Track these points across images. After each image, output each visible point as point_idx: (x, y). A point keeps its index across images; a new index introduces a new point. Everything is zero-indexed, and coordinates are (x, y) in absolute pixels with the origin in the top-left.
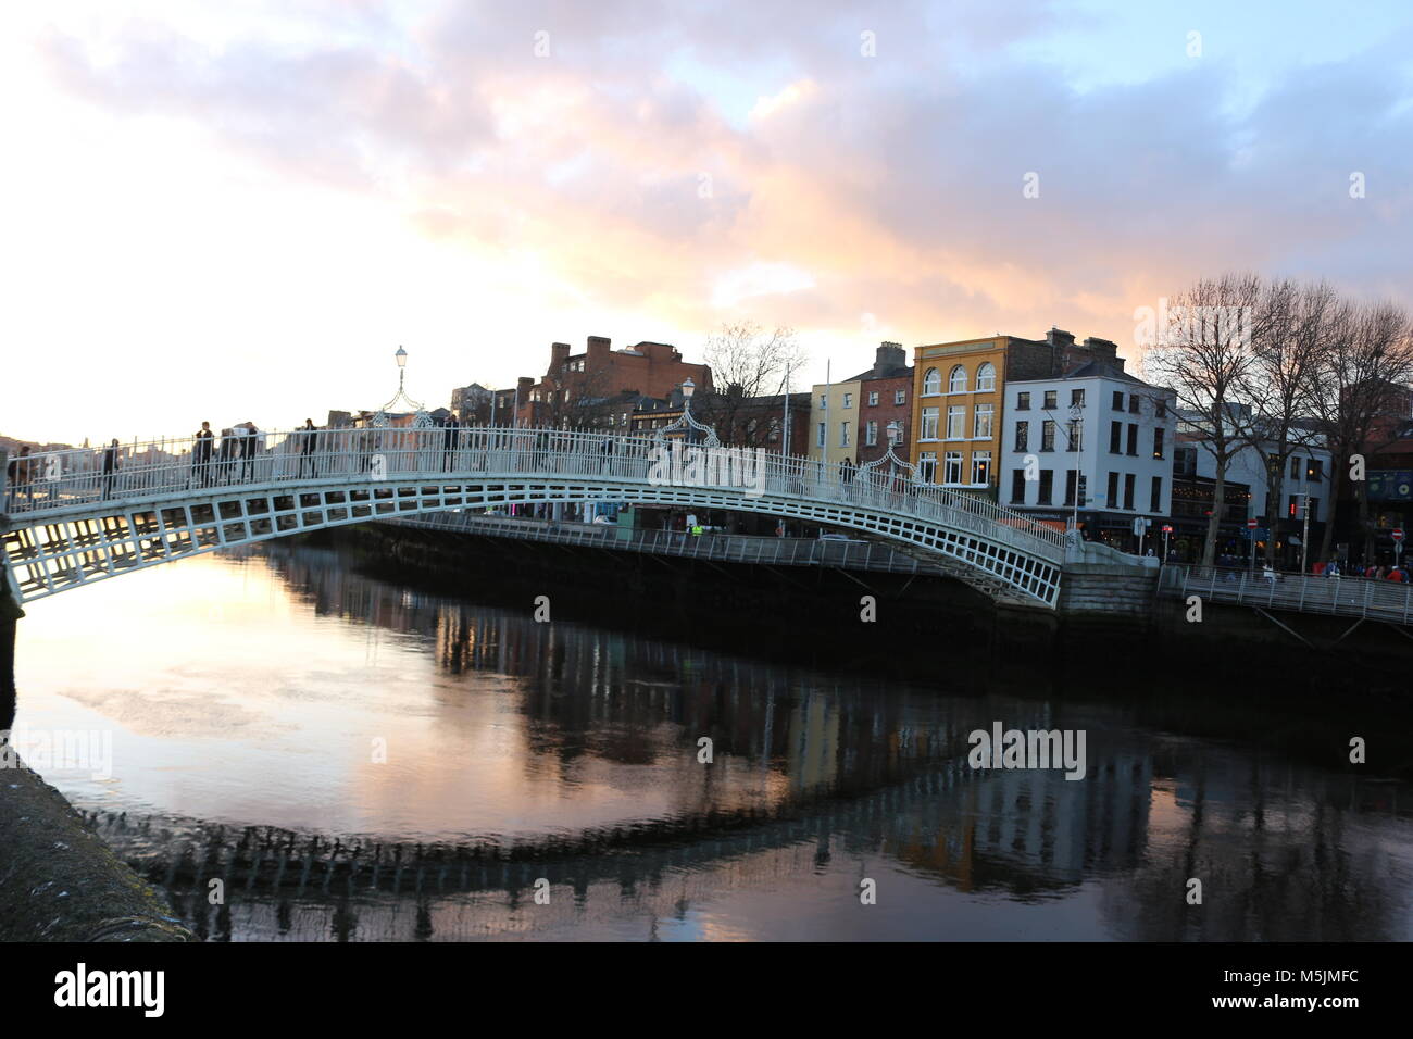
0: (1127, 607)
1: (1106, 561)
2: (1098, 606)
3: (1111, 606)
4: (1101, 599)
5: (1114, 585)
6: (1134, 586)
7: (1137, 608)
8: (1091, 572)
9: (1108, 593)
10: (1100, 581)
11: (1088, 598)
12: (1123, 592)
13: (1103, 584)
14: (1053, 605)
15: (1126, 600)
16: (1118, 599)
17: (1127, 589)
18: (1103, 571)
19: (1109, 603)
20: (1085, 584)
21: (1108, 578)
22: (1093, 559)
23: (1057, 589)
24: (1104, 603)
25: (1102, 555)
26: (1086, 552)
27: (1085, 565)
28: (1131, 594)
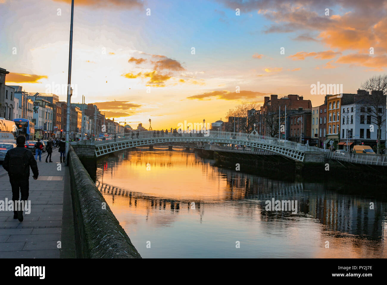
0: (322, 161)
1: (316, 151)
2: (315, 161)
3: (318, 161)
4: (315, 159)
5: (318, 156)
6: (322, 156)
7: (323, 161)
8: (312, 153)
9: (317, 158)
10: (315, 155)
11: (311, 159)
12: (321, 158)
13: (316, 156)
14: (302, 161)
15: (321, 159)
16: (320, 159)
17: (322, 157)
18: (315, 153)
19: (318, 160)
20: (310, 156)
21: (317, 154)
22: (313, 150)
23: (303, 157)
24: (317, 160)
25: (315, 149)
26: (310, 149)
27: (310, 152)
28: (322, 158)
